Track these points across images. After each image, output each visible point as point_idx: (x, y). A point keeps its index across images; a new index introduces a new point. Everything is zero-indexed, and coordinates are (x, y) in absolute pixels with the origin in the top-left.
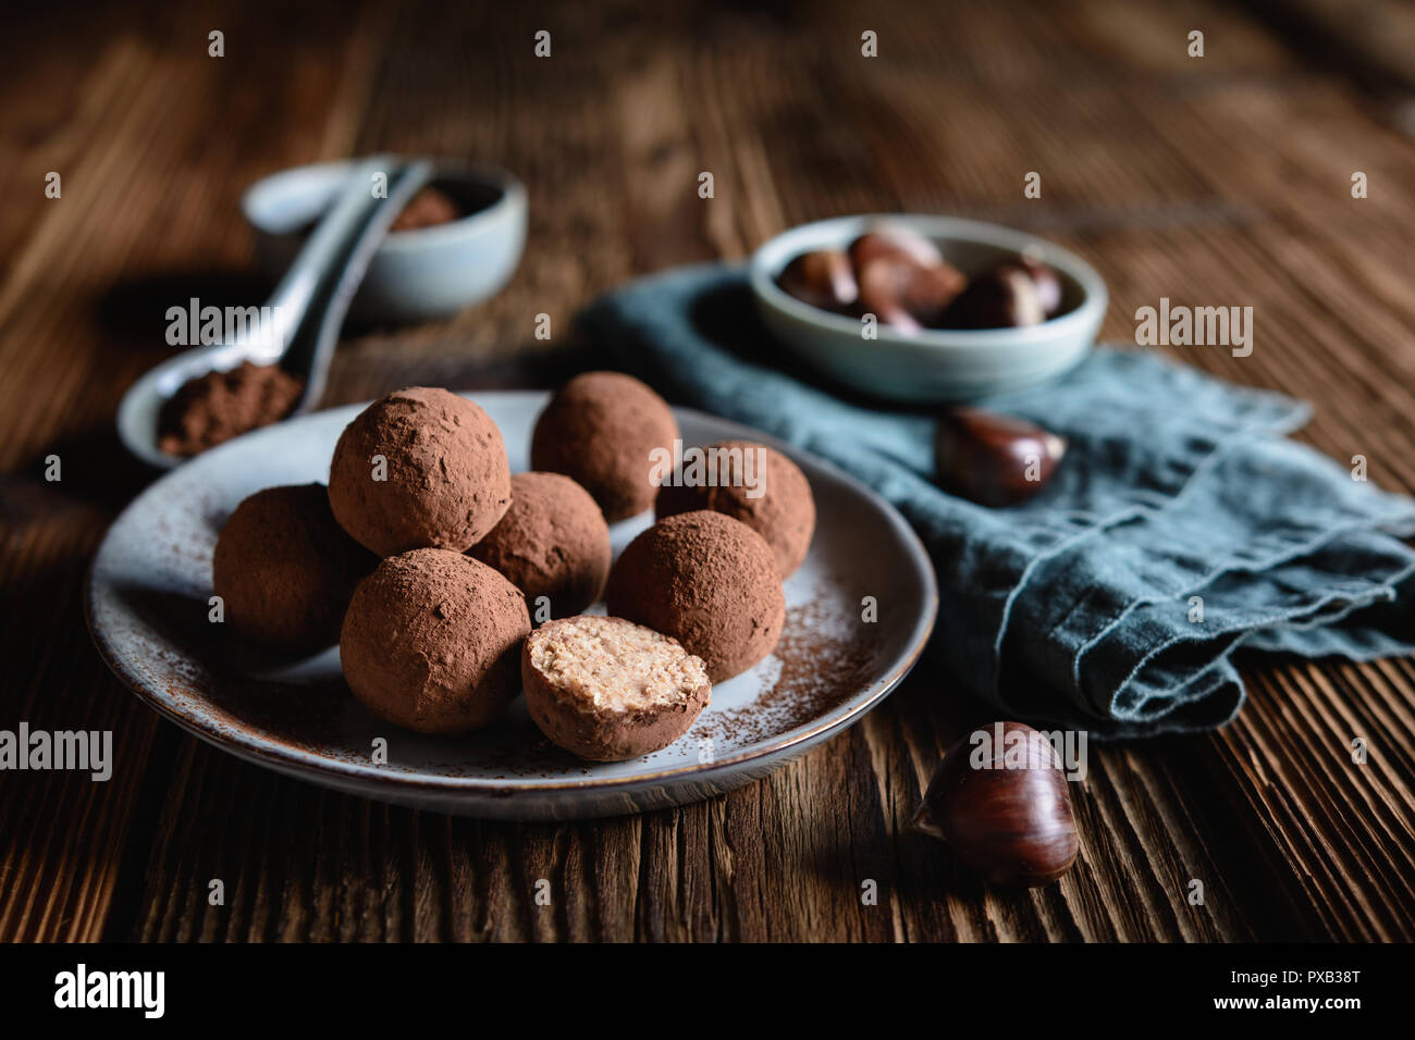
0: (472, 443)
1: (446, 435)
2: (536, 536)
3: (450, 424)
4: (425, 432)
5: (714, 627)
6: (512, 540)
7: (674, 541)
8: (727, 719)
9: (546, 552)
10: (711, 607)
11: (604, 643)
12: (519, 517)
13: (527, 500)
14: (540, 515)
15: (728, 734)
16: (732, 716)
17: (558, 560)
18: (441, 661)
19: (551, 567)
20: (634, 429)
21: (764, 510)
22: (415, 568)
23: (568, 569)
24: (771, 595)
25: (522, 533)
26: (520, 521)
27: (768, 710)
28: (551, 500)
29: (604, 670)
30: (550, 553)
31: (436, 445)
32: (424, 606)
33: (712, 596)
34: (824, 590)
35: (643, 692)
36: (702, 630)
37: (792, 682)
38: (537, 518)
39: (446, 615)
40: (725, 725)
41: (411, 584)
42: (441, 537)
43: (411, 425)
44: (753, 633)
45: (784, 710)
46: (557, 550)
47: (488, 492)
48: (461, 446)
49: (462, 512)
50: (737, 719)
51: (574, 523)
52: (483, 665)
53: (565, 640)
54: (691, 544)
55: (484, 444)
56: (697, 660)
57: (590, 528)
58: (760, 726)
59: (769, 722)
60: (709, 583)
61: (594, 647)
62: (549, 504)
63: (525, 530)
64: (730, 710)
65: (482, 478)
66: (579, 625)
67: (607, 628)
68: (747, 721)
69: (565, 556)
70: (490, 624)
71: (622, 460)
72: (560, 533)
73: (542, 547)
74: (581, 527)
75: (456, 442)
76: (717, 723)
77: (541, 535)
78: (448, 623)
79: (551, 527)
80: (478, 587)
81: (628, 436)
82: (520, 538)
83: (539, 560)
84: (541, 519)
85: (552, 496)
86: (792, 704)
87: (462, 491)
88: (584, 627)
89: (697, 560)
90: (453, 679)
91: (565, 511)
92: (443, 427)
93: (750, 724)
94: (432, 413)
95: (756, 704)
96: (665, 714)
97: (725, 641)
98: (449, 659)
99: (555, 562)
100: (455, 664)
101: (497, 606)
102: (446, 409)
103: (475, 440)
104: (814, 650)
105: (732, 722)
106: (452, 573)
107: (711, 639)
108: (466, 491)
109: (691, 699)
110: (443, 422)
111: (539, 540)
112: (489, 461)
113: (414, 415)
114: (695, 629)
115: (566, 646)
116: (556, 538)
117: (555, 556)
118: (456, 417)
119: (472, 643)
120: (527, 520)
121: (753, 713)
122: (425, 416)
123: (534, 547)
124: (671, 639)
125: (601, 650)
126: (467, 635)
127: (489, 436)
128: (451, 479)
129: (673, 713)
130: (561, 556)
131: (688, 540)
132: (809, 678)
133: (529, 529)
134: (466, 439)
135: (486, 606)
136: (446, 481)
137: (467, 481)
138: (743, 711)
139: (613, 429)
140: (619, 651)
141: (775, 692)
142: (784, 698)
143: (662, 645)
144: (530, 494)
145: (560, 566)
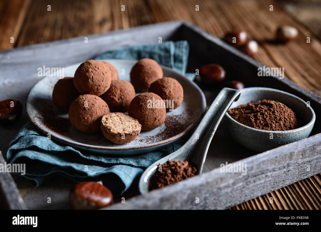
0: (101, 74)
1: (95, 71)
2: (116, 94)
3: (97, 69)
4: (90, 70)
5: (146, 118)
6: (111, 94)
7: (141, 99)
8: (148, 138)
9: (118, 97)
10: (145, 114)
11: (120, 119)
12: (114, 89)
13: (116, 86)
14: (118, 89)
15: (147, 141)
16: (149, 138)
17: (121, 99)
18: (84, 119)
19: (119, 101)
20: (150, 72)
21: (169, 94)
22: (83, 98)
23: (122, 102)
24: (161, 113)
25: (113, 93)
26: (114, 90)
27: (158, 137)
28: (121, 86)
29: (117, 124)
30: (119, 97)
31: (92, 73)
32: (82, 107)
33: (146, 112)
34: (184, 112)
35: (124, 130)
36: (143, 119)
37: (166, 132)
38: (117, 90)
39: (86, 109)
40: (147, 139)
41: (81, 102)
42: (91, 92)
43: (88, 68)
44: (155, 120)
45: (161, 138)
46: (121, 97)
47: (102, 84)
48: (98, 74)
49: (96, 88)
50: (150, 139)
51: (125, 92)
52: (93, 120)
53: (111, 117)
54: (144, 100)
55: (103, 74)
56: (140, 125)
57: (129, 93)
58: (154, 141)
59: (156, 140)
60: (145, 109)
61: (117, 119)
62: (121, 87)
63: (114, 92)
64: (150, 136)
65: (101, 81)
66: (117, 114)
67: (123, 116)
68: (152, 139)
69: (122, 98)
70: (96, 112)
71: (146, 78)
72: (122, 94)
73: (117, 96)
74: (127, 93)
75: (97, 73)
76: (145, 139)
77: (117, 94)
78: (87, 111)
79: (120, 92)
80: (95, 104)
81: (148, 73)
82: (113, 94)
83: (116, 99)
84: (118, 90)
85: (122, 86)
86: (164, 137)
87: (96, 83)
88: (118, 115)
89: (144, 103)
90: (87, 123)
91: (124, 89)
92: (95, 69)
93: (152, 140)
94: (93, 66)
95: (156, 136)
96: (127, 135)
97: (148, 121)
98: (86, 118)
99: (120, 100)
100: (87, 119)
101: (98, 108)
102: (97, 66)
103: (102, 73)
104: (175, 125)
105: (149, 139)
106: (90, 101)
107: (145, 120)
108: (97, 83)
109: (134, 133)
110: (95, 68)
111: (117, 95)
112: (104, 78)
113: (89, 66)
114: (142, 118)
115: (111, 118)
116: (121, 95)
117: (120, 98)
118: (98, 68)
119: (91, 116)
120: (115, 90)
121: (154, 138)
122: (91, 66)
123: (115, 96)
124: (136, 120)
125: (119, 120)
126: (90, 114)
127: (106, 72)
128: (94, 80)
129: (129, 135)
130: (121, 98)
131: (143, 99)
132: (170, 132)
133: (115, 92)
134: (99, 72)
135: (96, 108)
136: (93, 81)
137: (97, 81)
138: (152, 137)
139: (145, 71)
140: (123, 121)
141: (161, 134)
142: (163, 135)
143: (133, 121)
144: (117, 84)
145: (121, 101)
